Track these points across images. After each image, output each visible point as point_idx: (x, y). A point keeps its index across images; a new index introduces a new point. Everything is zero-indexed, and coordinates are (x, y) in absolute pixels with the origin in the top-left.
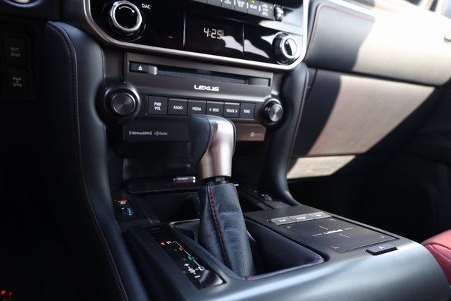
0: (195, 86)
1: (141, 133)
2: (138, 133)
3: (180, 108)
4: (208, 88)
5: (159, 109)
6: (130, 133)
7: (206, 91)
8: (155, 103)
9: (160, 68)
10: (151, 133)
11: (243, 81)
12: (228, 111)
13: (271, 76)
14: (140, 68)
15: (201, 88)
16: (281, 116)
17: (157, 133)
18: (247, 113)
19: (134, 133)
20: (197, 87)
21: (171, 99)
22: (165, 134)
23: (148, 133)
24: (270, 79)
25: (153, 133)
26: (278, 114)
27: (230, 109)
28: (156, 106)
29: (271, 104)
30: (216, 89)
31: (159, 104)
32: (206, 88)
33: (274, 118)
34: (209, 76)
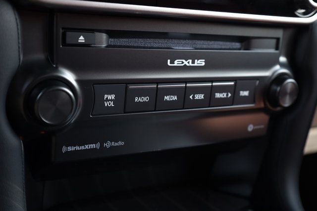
0: (169, 61)
1: (82, 148)
2: (78, 148)
3: (145, 99)
4: (188, 63)
5: (112, 104)
6: (64, 149)
7: (185, 68)
8: (106, 96)
9: (111, 34)
10: (98, 146)
11: (238, 45)
12: (218, 95)
13: (279, 33)
14: (82, 39)
15: (177, 63)
16: (295, 98)
17: (108, 145)
18: (245, 97)
19: (70, 149)
20: (172, 62)
21: (131, 87)
22: (121, 143)
23: (93, 146)
24: (278, 39)
25: (102, 145)
26: (291, 94)
27: (220, 92)
28: (107, 100)
29: (280, 79)
30: (201, 63)
31: (113, 97)
32: (186, 63)
33: (287, 103)
34: (188, 41)
